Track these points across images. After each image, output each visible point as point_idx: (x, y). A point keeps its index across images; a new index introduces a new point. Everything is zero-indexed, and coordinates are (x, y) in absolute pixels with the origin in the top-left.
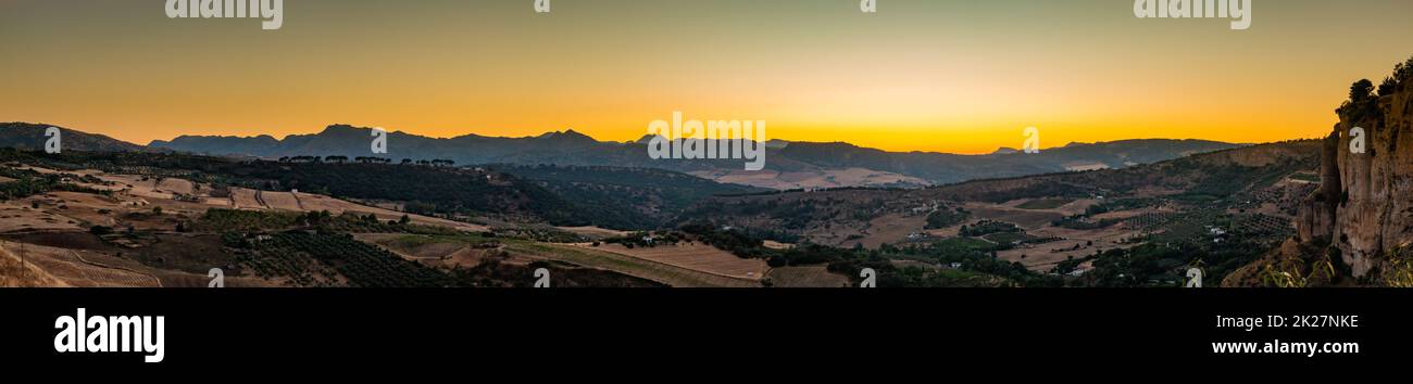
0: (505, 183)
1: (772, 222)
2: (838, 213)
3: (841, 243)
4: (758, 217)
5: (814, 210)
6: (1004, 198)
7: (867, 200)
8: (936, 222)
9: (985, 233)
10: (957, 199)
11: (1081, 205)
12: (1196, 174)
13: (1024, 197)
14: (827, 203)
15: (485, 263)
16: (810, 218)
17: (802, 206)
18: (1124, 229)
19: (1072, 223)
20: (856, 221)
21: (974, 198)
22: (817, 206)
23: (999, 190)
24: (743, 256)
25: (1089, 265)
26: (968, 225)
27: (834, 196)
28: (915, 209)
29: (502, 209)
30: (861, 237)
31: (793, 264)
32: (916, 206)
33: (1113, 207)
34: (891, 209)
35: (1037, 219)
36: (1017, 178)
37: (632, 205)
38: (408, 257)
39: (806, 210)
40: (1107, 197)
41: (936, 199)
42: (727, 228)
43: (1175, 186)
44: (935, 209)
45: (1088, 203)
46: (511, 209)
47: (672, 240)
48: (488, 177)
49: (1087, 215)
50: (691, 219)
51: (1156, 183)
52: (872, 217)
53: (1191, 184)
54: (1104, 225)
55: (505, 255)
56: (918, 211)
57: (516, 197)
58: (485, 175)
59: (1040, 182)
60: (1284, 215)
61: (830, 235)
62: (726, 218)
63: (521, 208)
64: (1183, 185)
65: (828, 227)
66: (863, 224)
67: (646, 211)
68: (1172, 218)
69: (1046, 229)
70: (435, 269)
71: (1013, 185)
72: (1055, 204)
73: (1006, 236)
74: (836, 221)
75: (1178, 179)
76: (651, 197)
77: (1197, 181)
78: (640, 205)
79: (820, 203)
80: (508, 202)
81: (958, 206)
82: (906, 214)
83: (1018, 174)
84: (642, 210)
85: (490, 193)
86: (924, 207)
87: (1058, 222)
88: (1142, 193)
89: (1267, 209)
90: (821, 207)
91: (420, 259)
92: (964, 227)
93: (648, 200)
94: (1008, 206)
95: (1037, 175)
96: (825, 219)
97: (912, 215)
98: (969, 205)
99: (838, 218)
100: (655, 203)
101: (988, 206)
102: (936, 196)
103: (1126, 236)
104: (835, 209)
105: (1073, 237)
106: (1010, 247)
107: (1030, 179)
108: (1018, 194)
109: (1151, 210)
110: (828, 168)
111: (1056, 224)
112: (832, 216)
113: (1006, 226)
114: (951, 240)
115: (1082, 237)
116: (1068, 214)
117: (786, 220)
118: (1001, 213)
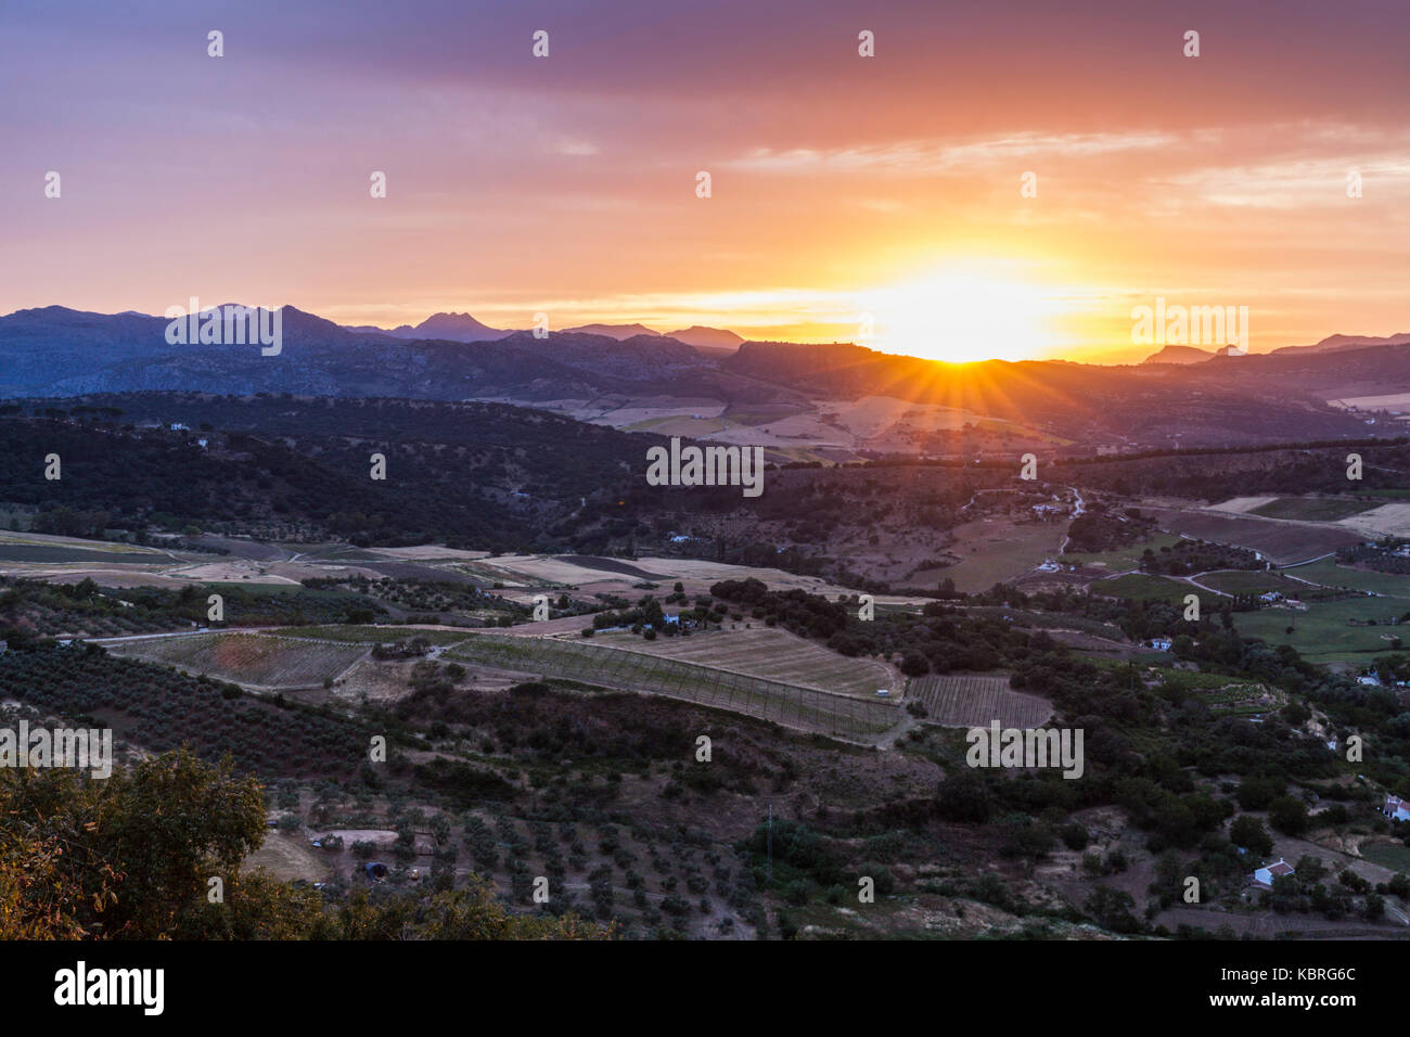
0: (242, 456)
1: (763, 526)
2: (888, 511)
3: (909, 577)
4: (733, 515)
5: (840, 504)
6: (1224, 491)
7: (940, 486)
8: (1087, 537)
9: (1197, 569)
10: (1123, 490)
13: (1267, 491)
14: (865, 492)
16: (836, 519)
17: (818, 496)
20: (926, 531)
21: (1159, 488)
22: (848, 498)
23: (1211, 473)
26: (1156, 548)
28: (1039, 508)
29: (238, 513)
30: (945, 565)
32: (1038, 501)
34: (989, 506)
35: (1302, 543)
36: (1251, 451)
37: (474, 486)
39: (827, 504)
41: (1079, 487)
42: (679, 539)
44: (1079, 507)
46: (257, 510)
48: (203, 443)
50: (604, 519)
52: (955, 522)
56: (1045, 511)
57: (264, 485)
58: (194, 440)
59: (1302, 460)
61: (880, 558)
62: (670, 516)
63: (279, 509)
65: (875, 541)
66: (941, 537)
67: (502, 497)
69: (1324, 568)
71: (1239, 465)
74: (888, 529)
76: (509, 467)
78: (490, 484)
79: (853, 491)
80: (251, 495)
81: (1129, 506)
82: (1022, 516)
83: (1255, 440)
84: (493, 496)
85: (209, 478)
86: (1055, 506)
90: (854, 500)
92: (1148, 552)
93: (503, 473)
94: (1237, 506)
95: (1295, 446)
96: (865, 523)
97: (1036, 520)
98: (1151, 504)
99: (889, 521)
100: (516, 480)
101: (1190, 508)
102: (1076, 481)
104: (883, 503)
107: (1280, 453)
112: (879, 516)
113: (1237, 553)
114: (1126, 581)
116: (1370, 537)
117: (789, 525)
118: (1221, 523)
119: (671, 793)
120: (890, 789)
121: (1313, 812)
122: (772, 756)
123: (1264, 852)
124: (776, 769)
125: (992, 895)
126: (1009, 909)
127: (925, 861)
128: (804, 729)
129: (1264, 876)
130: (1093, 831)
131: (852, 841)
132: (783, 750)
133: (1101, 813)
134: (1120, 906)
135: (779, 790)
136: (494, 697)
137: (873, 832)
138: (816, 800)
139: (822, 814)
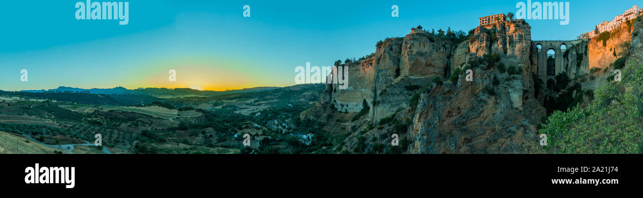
6: (232, 99)
7: (197, 100)
8: (215, 105)
9: (229, 107)
10: (220, 99)
11: (252, 100)
12: (281, 92)
13: (237, 98)
15: (95, 111)
18: (265, 106)
19: (251, 104)
21: (224, 99)
24: (170, 109)
25: (259, 113)
27: (188, 99)
31: (185, 110)
33: (261, 101)
34: (203, 102)
35: (240, 104)
38: (73, 111)
39: (181, 103)
40: (258, 98)
43: (275, 95)
44: (215, 102)
45: (254, 100)
47: (150, 105)
48: (99, 95)
49: (254, 102)
51: (271, 95)
53: (280, 95)
54: (259, 104)
55: (102, 109)
57: (106, 100)
59: (241, 95)
60: (307, 101)
63: (107, 103)
64: (277, 96)
68: (277, 103)
69: (244, 106)
70: (81, 113)
71: (233, 96)
72: (245, 100)
73: (235, 108)
75: (276, 94)
77: (281, 94)
81: (220, 101)
86: (212, 102)
87: (247, 104)
88: (267, 97)
89: (302, 100)
91: (77, 111)
92: (223, 106)
94: (234, 101)
96: (187, 105)
97: (209, 103)
98: (223, 101)
101: (228, 101)
102: (215, 99)
103: (266, 107)
104: (189, 102)
105: (252, 108)
106: (236, 110)
108: (235, 98)
109: (271, 101)
110: (185, 94)
111: (247, 105)
113: (234, 105)
114: (220, 109)
115: (255, 108)
116: (249, 102)
118: (232, 103)
119: (130, 126)
120: (170, 125)
121: (243, 127)
122: (149, 120)
123: (236, 132)
124: (149, 122)
125: (186, 142)
126: (188, 144)
127: (174, 137)
128: (157, 117)
129: (236, 136)
130: (207, 131)
131: (160, 134)
132: (151, 119)
133: (209, 129)
134: (210, 142)
135: (150, 126)
136: (106, 112)
137: (165, 132)
138: (155, 127)
139: (156, 129)
